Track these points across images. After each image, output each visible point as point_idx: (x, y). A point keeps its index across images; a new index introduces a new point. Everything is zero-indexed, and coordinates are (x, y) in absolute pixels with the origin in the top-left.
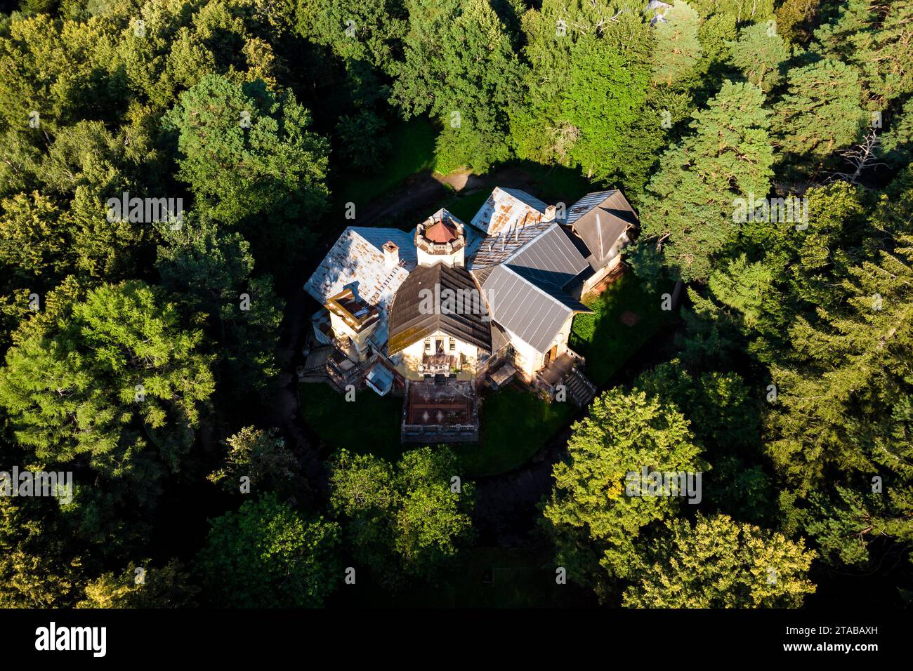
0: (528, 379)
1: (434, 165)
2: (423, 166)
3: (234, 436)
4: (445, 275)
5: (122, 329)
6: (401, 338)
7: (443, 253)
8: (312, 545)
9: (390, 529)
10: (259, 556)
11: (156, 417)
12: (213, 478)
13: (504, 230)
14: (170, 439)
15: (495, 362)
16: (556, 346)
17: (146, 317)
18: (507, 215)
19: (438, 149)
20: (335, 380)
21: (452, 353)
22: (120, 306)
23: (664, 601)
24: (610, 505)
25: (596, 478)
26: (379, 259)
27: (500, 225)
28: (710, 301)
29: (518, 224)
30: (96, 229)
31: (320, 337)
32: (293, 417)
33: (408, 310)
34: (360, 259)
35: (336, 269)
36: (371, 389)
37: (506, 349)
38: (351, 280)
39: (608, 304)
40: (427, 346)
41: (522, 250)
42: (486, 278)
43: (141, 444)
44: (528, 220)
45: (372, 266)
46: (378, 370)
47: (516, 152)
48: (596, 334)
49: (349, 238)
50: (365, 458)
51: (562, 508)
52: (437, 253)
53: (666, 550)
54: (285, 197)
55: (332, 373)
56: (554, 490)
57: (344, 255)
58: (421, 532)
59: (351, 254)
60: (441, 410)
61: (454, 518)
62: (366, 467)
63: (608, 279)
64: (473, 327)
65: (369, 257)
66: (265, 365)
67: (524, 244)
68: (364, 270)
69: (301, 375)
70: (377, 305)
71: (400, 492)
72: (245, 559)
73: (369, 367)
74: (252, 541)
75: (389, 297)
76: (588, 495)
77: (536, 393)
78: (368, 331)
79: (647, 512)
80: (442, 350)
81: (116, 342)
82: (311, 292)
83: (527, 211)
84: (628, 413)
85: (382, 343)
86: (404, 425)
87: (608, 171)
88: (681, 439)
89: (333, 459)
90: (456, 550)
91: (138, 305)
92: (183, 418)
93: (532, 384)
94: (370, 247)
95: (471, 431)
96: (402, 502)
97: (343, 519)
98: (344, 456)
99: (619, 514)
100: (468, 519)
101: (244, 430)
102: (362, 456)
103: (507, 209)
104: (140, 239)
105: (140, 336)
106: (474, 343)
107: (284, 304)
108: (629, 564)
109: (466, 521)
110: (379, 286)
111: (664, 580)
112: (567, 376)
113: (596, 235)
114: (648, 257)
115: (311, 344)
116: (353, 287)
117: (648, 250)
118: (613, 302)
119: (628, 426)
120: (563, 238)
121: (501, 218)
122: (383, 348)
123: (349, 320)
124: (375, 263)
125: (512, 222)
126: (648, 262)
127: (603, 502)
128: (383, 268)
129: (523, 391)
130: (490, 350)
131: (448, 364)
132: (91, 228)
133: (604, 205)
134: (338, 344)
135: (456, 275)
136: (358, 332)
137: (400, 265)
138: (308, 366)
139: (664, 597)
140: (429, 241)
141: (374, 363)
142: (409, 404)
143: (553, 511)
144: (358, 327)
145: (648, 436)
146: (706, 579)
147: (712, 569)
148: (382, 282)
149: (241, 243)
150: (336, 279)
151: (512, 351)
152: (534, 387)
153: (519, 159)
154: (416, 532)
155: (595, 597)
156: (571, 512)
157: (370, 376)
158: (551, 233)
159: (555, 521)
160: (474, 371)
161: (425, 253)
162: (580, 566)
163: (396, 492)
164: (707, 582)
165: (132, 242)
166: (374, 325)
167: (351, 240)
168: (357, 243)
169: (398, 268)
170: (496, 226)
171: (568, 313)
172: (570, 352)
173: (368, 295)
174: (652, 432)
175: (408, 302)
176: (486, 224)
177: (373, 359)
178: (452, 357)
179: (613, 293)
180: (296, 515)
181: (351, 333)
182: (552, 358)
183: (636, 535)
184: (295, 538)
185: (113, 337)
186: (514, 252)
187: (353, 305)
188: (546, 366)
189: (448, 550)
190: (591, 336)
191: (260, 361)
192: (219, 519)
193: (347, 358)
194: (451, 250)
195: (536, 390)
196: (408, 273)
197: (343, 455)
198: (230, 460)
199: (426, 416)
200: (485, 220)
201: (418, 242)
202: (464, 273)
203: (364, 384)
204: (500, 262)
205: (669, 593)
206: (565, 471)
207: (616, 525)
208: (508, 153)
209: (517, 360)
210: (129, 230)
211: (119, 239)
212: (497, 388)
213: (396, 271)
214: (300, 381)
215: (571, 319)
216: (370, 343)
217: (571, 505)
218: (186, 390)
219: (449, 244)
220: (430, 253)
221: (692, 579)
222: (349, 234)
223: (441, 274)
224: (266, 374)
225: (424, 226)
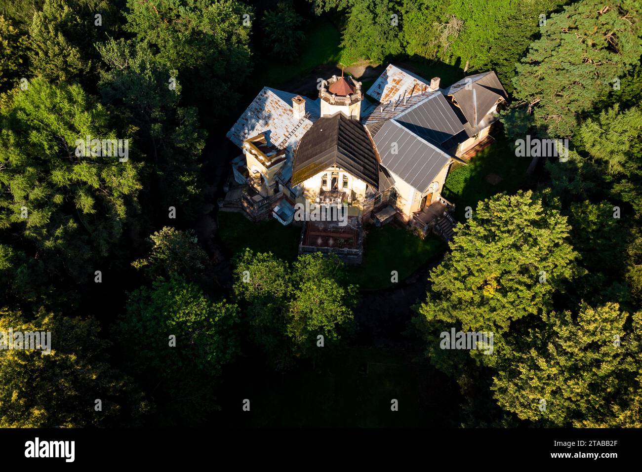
0: (406, 219)
1: (339, 59)
2: (331, 59)
3: (156, 233)
4: (343, 123)
5: (52, 117)
6: (303, 172)
7: (343, 104)
8: (214, 321)
9: (283, 317)
10: (165, 322)
11: (86, 203)
12: (136, 264)
13: (394, 98)
14: (100, 227)
15: (380, 203)
16: (432, 193)
17: (76, 109)
18: (398, 86)
19: (343, 43)
20: (248, 211)
21: (345, 190)
22: (53, 95)
23: (540, 382)
24: (483, 302)
25: (474, 275)
26: (288, 112)
27: (391, 95)
28: (575, 152)
29: (406, 94)
30: (50, 54)
31: (238, 178)
32: (212, 236)
33: (310, 151)
34: (273, 112)
35: (253, 121)
36: (276, 220)
37: (389, 194)
38: (265, 129)
39: (476, 167)
40: (324, 182)
41: (409, 110)
42: (377, 131)
43: (72, 224)
44: (415, 90)
45: (283, 118)
46: (283, 205)
47: (406, 49)
48: (465, 189)
49: (266, 95)
50: (265, 254)
51: (436, 306)
52: (337, 104)
53: (541, 340)
54: (214, 53)
55: (246, 205)
56: (428, 294)
57: (261, 109)
58: (310, 318)
59: (266, 109)
60: (332, 237)
61: (339, 309)
62: (264, 261)
63: (477, 148)
64: (364, 167)
65: (280, 110)
66: (188, 183)
67: (411, 106)
68: (276, 121)
69: (221, 205)
70: (285, 149)
71: (293, 285)
72: (153, 323)
73: (276, 202)
74: (159, 309)
75: (296, 143)
76: (465, 290)
77: (412, 231)
78: (276, 168)
79: (521, 306)
80: (336, 188)
81: (49, 129)
82: (232, 138)
83: (415, 83)
84: (513, 211)
85: (287, 179)
86: (301, 245)
87: (483, 62)
88: (561, 242)
89: (239, 257)
90: (340, 337)
91: (71, 100)
92: (114, 212)
93: (409, 223)
94: (282, 103)
95: (356, 254)
96: (295, 294)
97: (243, 303)
98: (247, 255)
99: (493, 310)
100: (351, 313)
101: (165, 229)
102: (262, 253)
103: (398, 82)
104: (88, 70)
105: (72, 128)
106: (364, 180)
107: (206, 134)
108: (498, 354)
109: (349, 314)
110: (287, 134)
111: (542, 363)
112: (439, 218)
113: (472, 106)
114: (519, 118)
115: (231, 184)
116: (267, 134)
117: (519, 112)
118: (480, 166)
119: (512, 224)
120: (444, 103)
121: (392, 89)
122: (287, 184)
123: (261, 158)
124: (285, 116)
125: (401, 92)
126: (519, 122)
127: (477, 299)
128: (292, 120)
129: (400, 229)
130: (377, 187)
131: (341, 197)
132: (46, 53)
133: (480, 82)
134: (252, 183)
135: (352, 125)
136: (268, 167)
137: (306, 117)
138: (227, 199)
139: (540, 379)
140: (331, 94)
141: (280, 198)
142: (306, 231)
143: (428, 308)
144: (268, 164)
145: (530, 235)
146: (584, 366)
147: (591, 355)
148: (290, 131)
149: (171, 71)
150: (253, 128)
151: (395, 195)
152: (410, 226)
153: (408, 55)
154: (305, 317)
155: (458, 387)
156: (443, 310)
157: (276, 209)
158: (435, 99)
159: (430, 318)
160: (361, 207)
161: (327, 103)
162: (449, 358)
163: (290, 285)
164: (587, 367)
165: (81, 71)
166: (281, 164)
167: (267, 98)
168: (272, 99)
169: (304, 119)
170: (387, 95)
171: (447, 159)
172: (443, 199)
173: (277, 140)
174: (533, 231)
175: (310, 146)
176: (379, 94)
177: (279, 195)
178: (344, 193)
179: (480, 159)
180: (202, 294)
181: (262, 169)
182: (428, 204)
183: (506, 330)
184: (199, 312)
185: (46, 125)
186: (403, 111)
187: (265, 147)
188: (422, 210)
189: (332, 335)
190: (461, 190)
191: (183, 179)
192: (135, 293)
193: (258, 194)
194: (350, 102)
195: (412, 228)
196: (312, 123)
197: (247, 253)
198: (153, 254)
199: (320, 241)
200: (378, 90)
201: (322, 95)
202: (359, 125)
203: (271, 216)
204: (390, 118)
205: (546, 375)
206: (442, 273)
207: (489, 320)
208: (399, 48)
209: (398, 202)
210: (78, 59)
211: (70, 66)
212: (379, 225)
213: (302, 122)
214: (220, 210)
215: (448, 166)
216: (277, 179)
217: (445, 304)
218: (114, 185)
219: (348, 96)
220: (332, 104)
221: (570, 363)
222: (265, 93)
223: (340, 122)
224: (189, 191)
225: (328, 83)
